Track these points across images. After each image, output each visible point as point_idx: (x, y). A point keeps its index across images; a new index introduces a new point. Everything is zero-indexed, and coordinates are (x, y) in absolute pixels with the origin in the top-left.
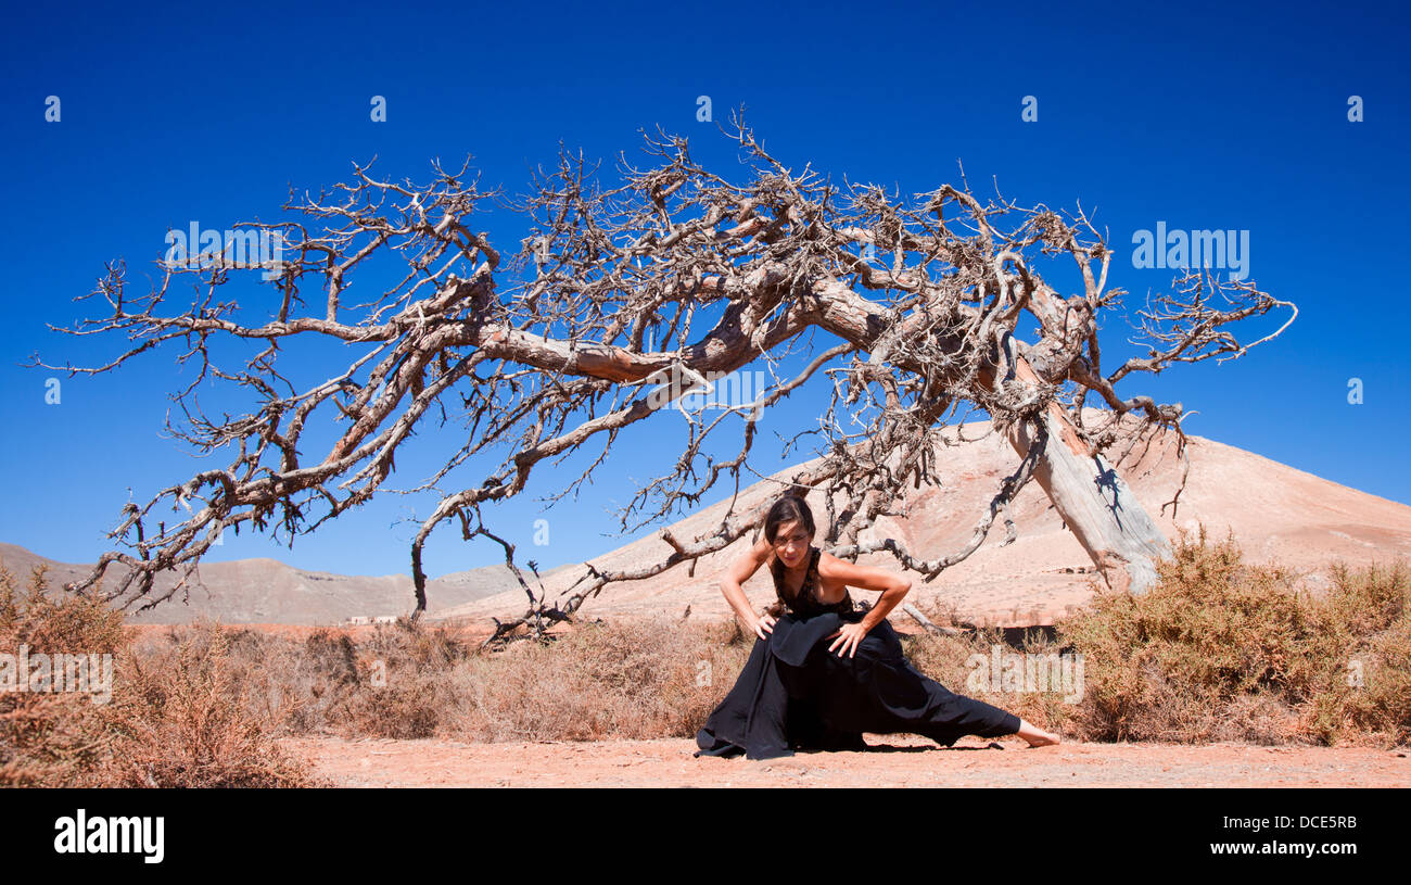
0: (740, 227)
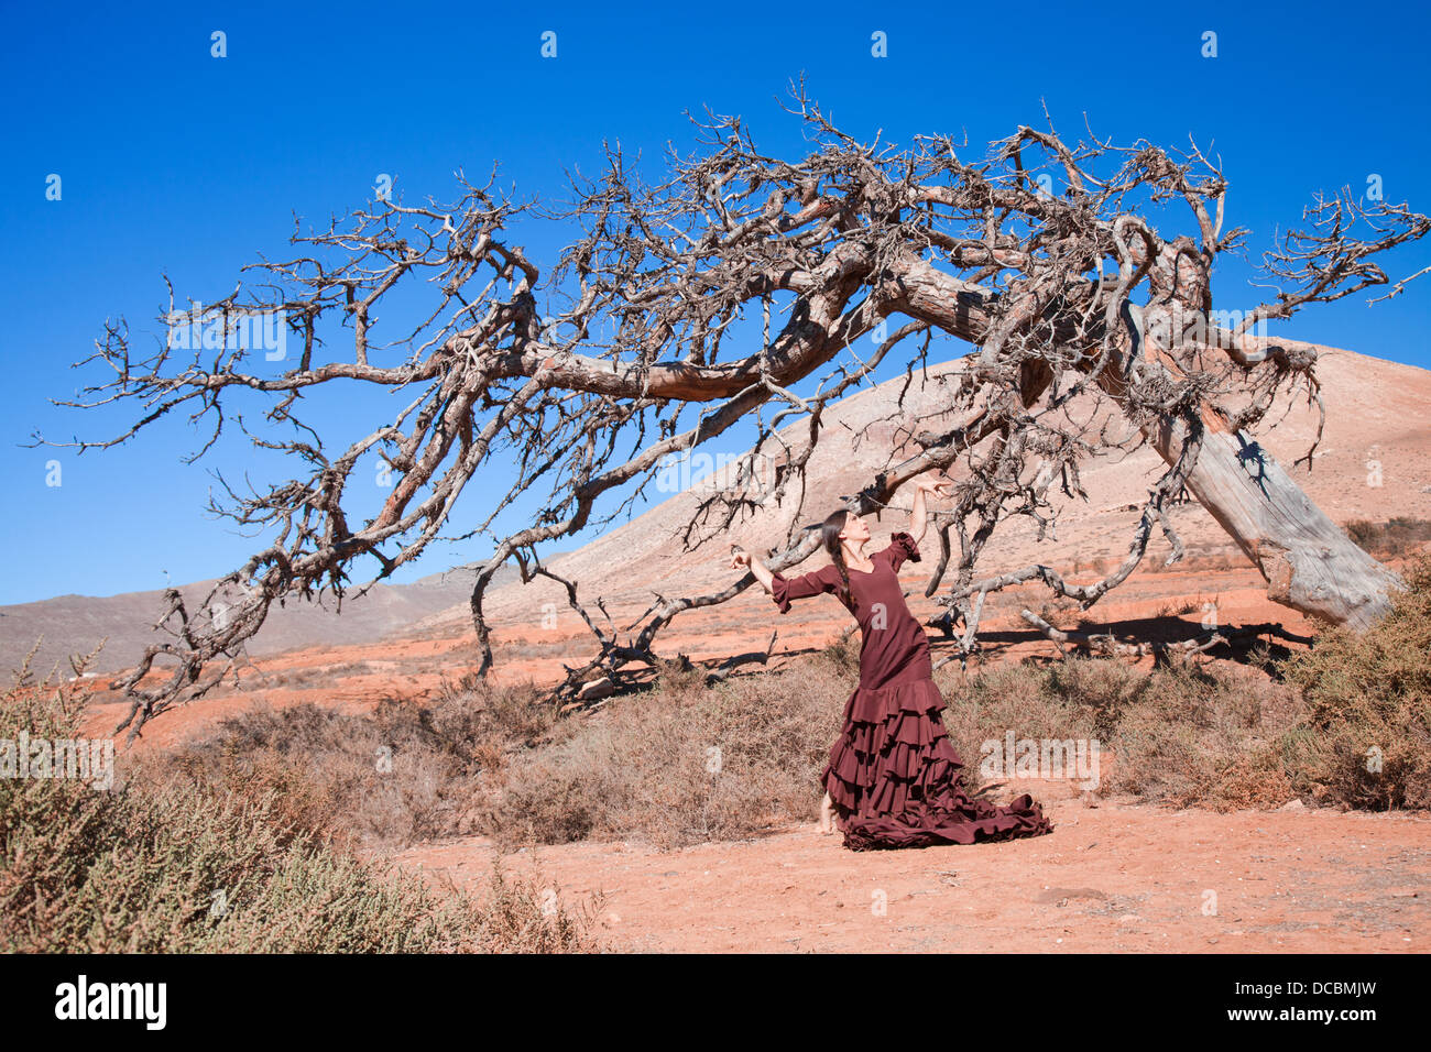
0: (805, 211)
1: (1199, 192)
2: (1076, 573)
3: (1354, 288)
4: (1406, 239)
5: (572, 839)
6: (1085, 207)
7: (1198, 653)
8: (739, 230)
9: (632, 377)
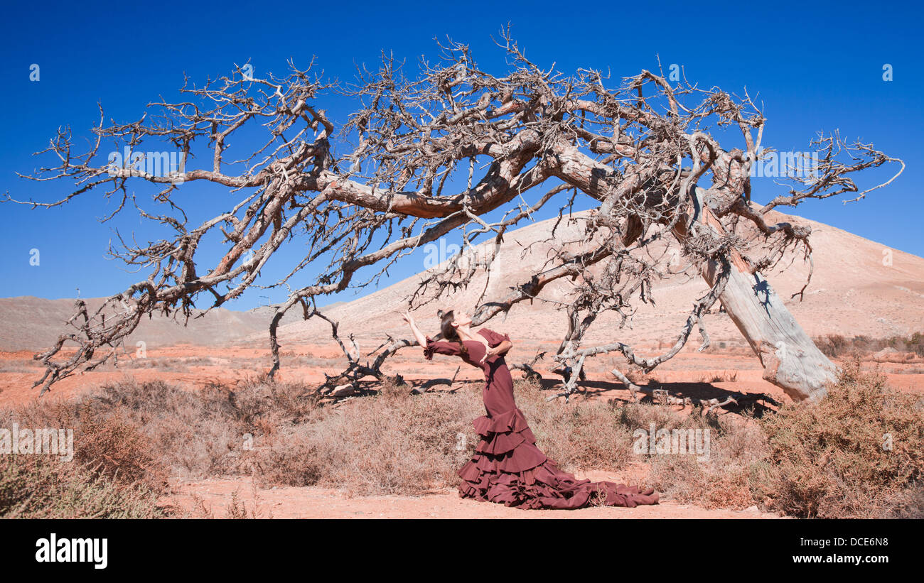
0: (503, 107)
1: (747, 123)
2: (660, 348)
3: (837, 192)
4: (870, 166)
5: (307, 484)
6: (675, 124)
7: (717, 407)
8: (460, 115)
9: (385, 199)
